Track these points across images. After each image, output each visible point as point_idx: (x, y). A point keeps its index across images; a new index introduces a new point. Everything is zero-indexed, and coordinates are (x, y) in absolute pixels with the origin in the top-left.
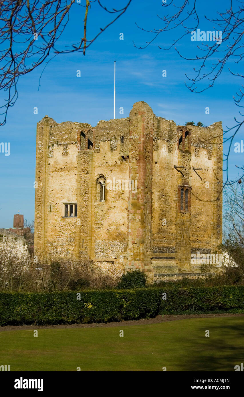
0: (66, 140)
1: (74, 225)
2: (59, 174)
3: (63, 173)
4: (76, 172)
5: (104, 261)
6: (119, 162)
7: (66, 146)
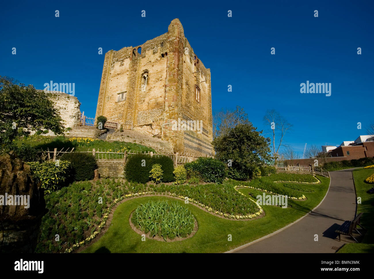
0: (123, 57)
1: (123, 106)
2: (116, 77)
3: (119, 77)
4: (128, 73)
5: (144, 125)
6: (159, 59)
7: (123, 61)
